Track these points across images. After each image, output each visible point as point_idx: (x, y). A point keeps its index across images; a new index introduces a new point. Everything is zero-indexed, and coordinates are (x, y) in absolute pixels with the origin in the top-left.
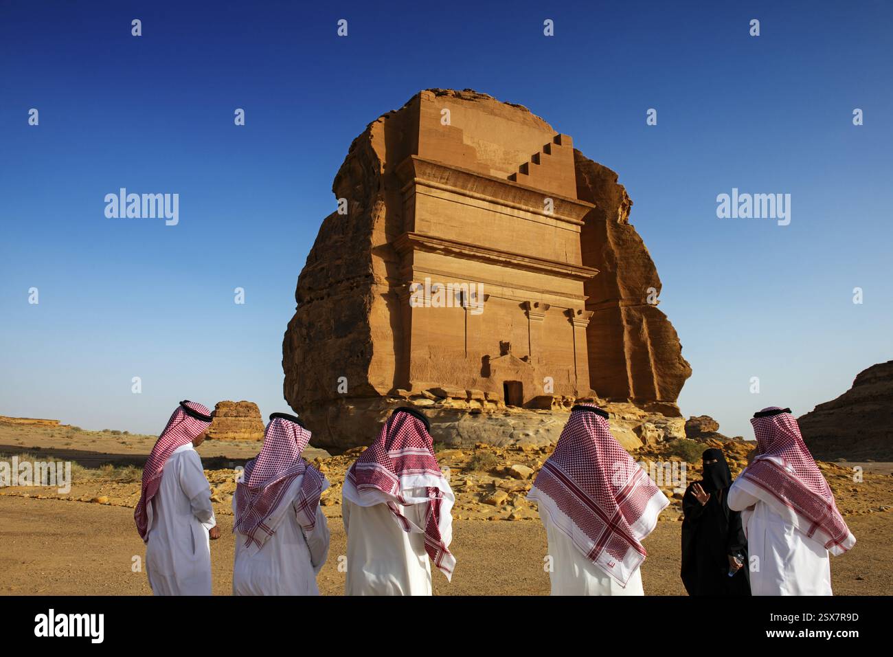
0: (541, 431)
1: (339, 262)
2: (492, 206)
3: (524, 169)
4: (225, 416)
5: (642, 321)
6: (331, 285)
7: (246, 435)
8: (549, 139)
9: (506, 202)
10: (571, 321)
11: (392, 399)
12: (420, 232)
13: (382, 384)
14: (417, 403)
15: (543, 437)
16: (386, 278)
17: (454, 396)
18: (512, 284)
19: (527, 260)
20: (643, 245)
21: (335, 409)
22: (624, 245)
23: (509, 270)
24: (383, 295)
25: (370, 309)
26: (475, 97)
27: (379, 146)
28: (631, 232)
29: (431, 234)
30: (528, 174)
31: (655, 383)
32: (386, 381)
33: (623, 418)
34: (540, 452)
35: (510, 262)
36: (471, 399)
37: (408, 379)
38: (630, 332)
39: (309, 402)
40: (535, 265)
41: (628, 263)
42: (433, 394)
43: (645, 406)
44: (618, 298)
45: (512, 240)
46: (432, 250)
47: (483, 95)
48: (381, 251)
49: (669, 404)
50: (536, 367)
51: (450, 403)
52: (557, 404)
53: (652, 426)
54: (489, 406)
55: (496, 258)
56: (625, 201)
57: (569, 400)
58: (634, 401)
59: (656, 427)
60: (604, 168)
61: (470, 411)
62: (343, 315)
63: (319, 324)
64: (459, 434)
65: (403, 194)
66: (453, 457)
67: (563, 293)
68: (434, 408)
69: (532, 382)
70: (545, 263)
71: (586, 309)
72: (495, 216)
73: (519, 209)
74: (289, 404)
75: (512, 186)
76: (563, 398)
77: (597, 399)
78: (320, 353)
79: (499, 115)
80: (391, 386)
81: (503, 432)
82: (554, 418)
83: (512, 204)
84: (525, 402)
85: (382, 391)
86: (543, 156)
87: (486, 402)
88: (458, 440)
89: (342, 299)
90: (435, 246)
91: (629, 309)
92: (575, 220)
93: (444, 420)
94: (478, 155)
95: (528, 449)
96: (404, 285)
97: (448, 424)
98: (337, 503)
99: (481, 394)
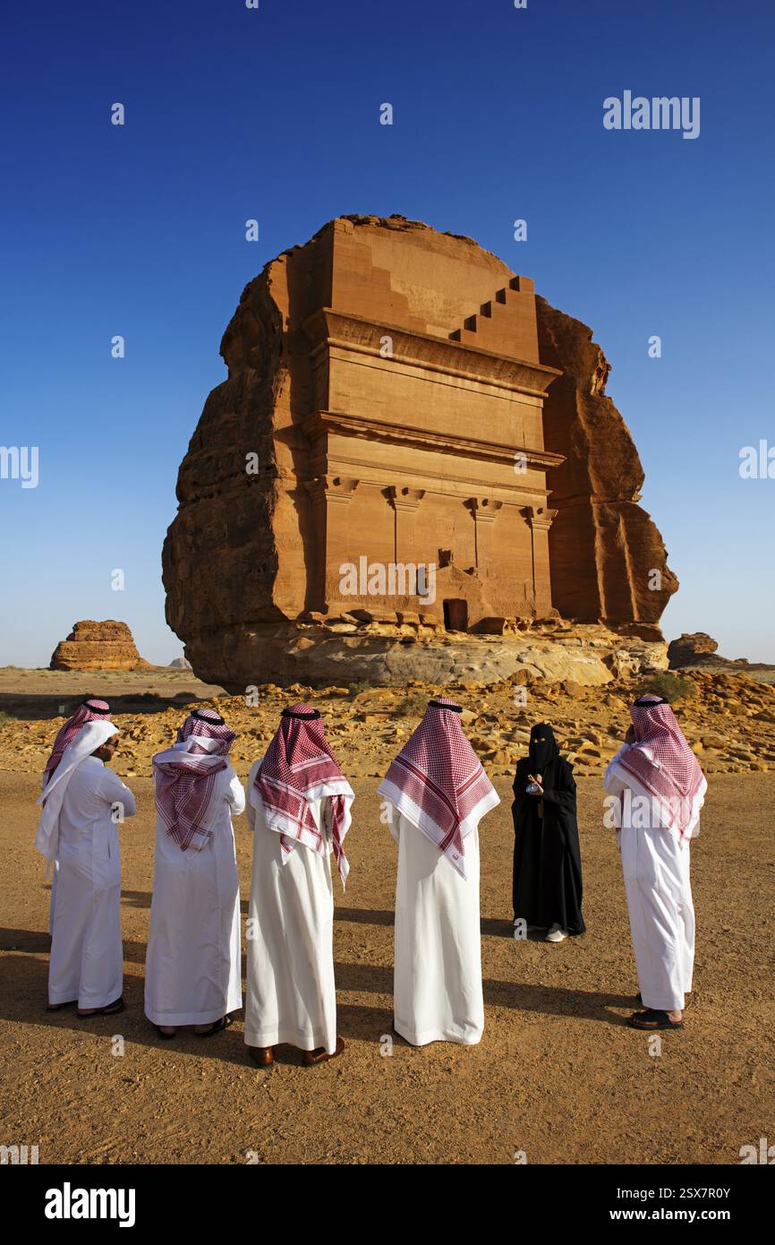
0: (488, 664)
1: (231, 449)
2: (428, 375)
3: (471, 324)
4: (86, 640)
5: (618, 522)
6: (222, 479)
7: (115, 664)
8: (503, 283)
9: (447, 369)
10: (529, 523)
11: (304, 625)
12: (336, 409)
13: (290, 605)
14: (335, 629)
15: (490, 672)
16: (294, 471)
17: (381, 620)
18: (454, 476)
19: (473, 444)
20: (622, 425)
21: (231, 637)
22: (598, 423)
23: (449, 457)
24: (289, 492)
25: (273, 511)
26: (406, 227)
27: (280, 295)
28: (608, 407)
29: (350, 412)
30: (475, 331)
31: (633, 599)
32: (296, 602)
33: (592, 644)
34: (487, 691)
35: (451, 447)
36: (403, 623)
37: (323, 598)
38: (603, 537)
39: (198, 628)
40: (484, 451)
41: (602, 447)
42: (355, 618)
43: (620, 628)
44: (590, 492)
45: (455, 419)
46: (352, 433)
47: (416, 224)
48: (285, 435)
49: (649, 626)
50: (485, 581)
51: (377, 629)
52: (509, 628)
53: (625, 655)
54: (425, 631)
55: (434, 442)
56: (601, 365)
57: (526, 622)
58: (605, 623)
59: (631, 656)
60: (575, 321)
61: (401, 639)
62: (239, 518)
63: (208, 529)
64: (387, 669)
65: (313, 359)
66: (381, 698)
67: (520, 487)
68: (356, 635)
69: (479, 600)
70: (497, 449)
71: (549, 507)
72: (432, 387)
73: (464, 378)
74: (173, 630)
75: (455, 348)
76: (518, 619)
77: (560, 620)
78: (210, 568)
79: (439, 251)
80: (302, 608)
81: (442, 666)
82: (504, 648)
83: (454, 371)
84: (469, 625)
85: (292, 614)
86: (495, 306)
87: (421, 627)
88: (386, 676)
89: (237, 498)
90: (355, 428)
91: (603, 507)
92: (535, 392)
93: (369, 651)
94: (410, 306)
95: (473, 687)
96: (316, 480)
97: (374, 656)
98: (242, 758)
99: (415, 617)
